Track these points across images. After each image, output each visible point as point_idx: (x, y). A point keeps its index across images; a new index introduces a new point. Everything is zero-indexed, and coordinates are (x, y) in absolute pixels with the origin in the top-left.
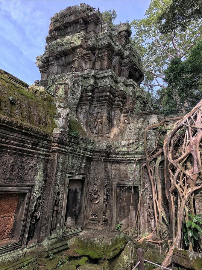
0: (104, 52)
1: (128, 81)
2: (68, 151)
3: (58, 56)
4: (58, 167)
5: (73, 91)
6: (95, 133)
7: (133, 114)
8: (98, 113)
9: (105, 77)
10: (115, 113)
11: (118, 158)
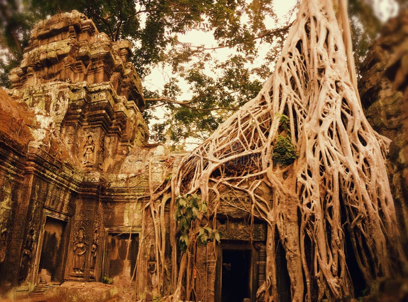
0: (99, 63)
1: (128, 102)
2: (48, 176)
3: (39, 66)
4: (33, 194)
5: (57, 105)
6: (83, 163)
7: (133, 144)
8: (89, 137)
9: (100, 91)
10: (110, 140)
11: (113, 196)
